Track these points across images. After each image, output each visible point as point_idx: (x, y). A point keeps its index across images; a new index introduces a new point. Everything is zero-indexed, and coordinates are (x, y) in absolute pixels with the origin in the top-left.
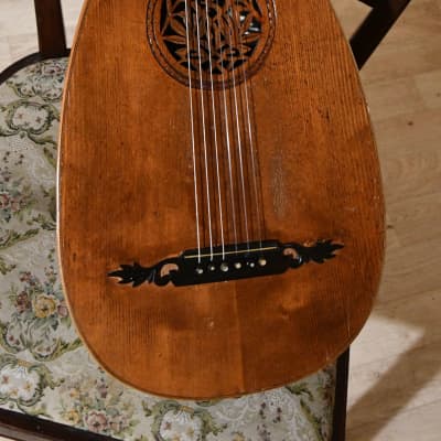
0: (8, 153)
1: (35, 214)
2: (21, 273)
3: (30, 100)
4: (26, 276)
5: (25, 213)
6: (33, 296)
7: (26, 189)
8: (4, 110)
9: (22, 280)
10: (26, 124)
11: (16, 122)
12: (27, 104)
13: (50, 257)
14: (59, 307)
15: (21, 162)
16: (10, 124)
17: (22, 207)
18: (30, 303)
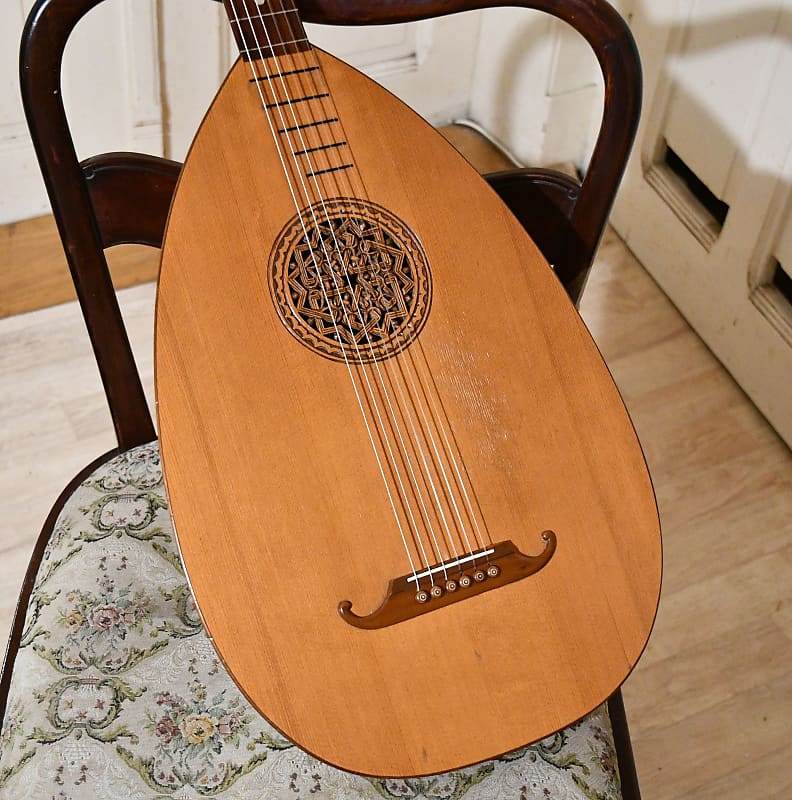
0: (104, 559)
1: (158, 622)
2: (156, 695)
3: (119, 493)
4: (164, 698)
5: (145, 624)
6: (180, 719)
7: (139, 596)
8: (86, 512)
9: (160, 703)
10: (122, 521)
11: (107, 521)
12: (117, 498)
13: (191, 669)
14: (218, 726)
15: (124, 566)
16: (99, 526)
17: (139, 619)
18: (176, 728)
